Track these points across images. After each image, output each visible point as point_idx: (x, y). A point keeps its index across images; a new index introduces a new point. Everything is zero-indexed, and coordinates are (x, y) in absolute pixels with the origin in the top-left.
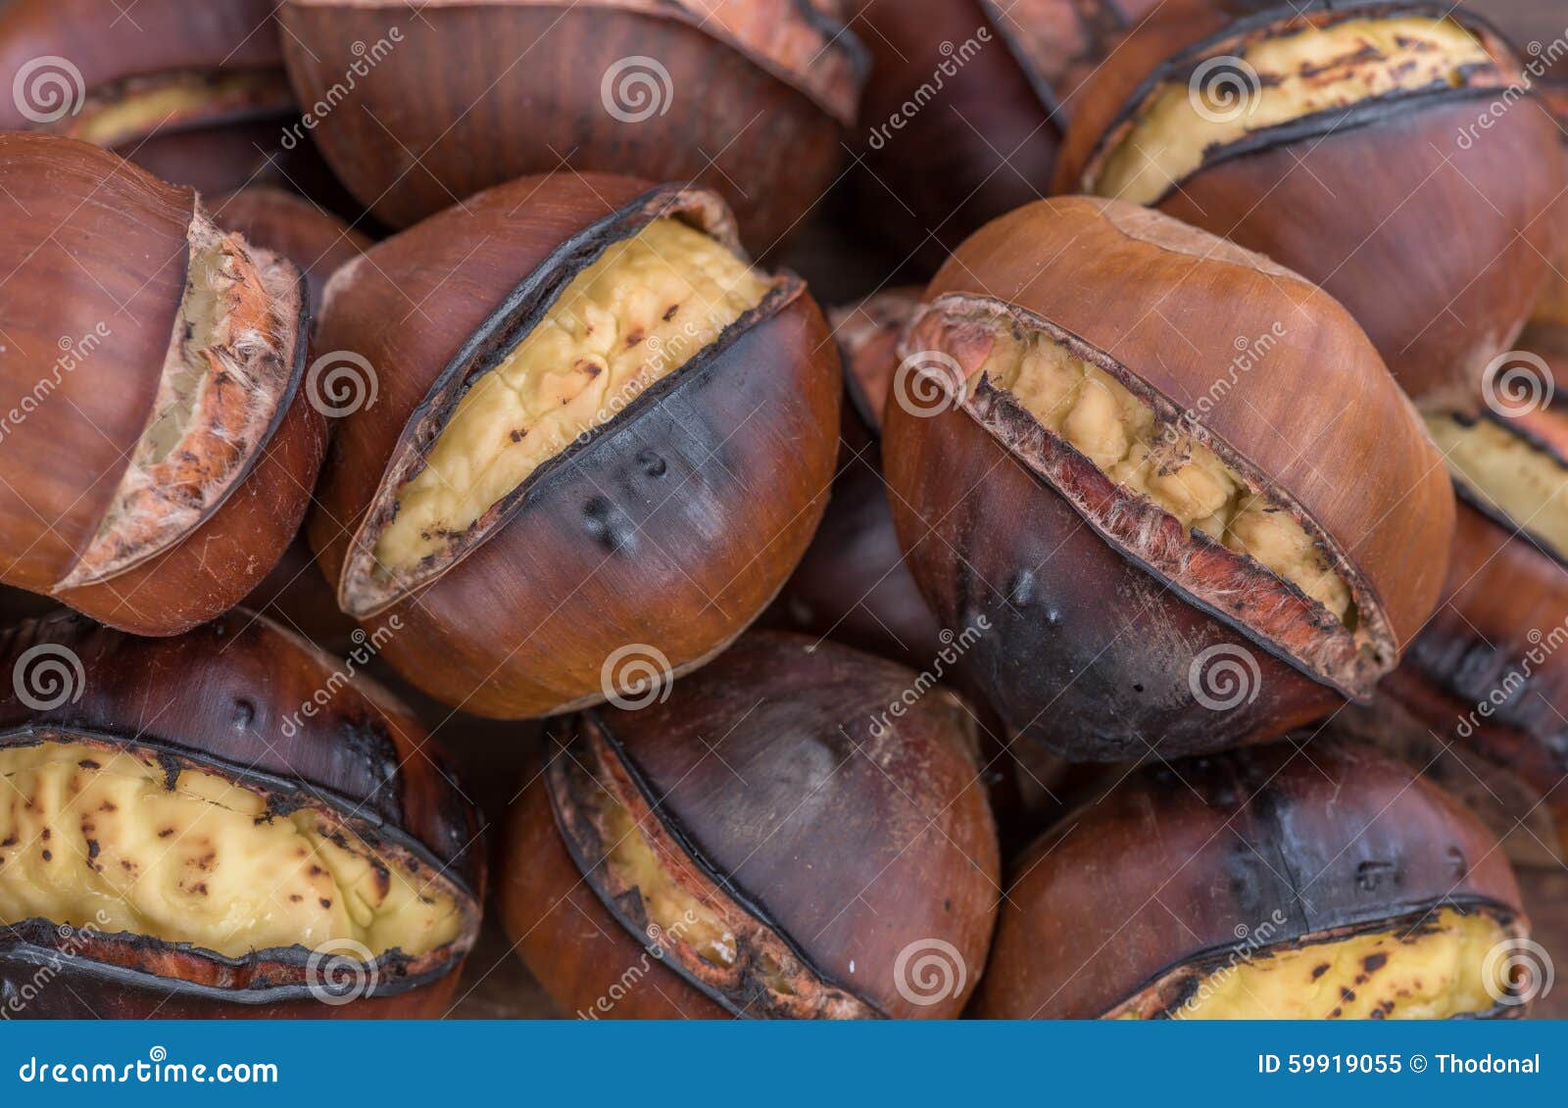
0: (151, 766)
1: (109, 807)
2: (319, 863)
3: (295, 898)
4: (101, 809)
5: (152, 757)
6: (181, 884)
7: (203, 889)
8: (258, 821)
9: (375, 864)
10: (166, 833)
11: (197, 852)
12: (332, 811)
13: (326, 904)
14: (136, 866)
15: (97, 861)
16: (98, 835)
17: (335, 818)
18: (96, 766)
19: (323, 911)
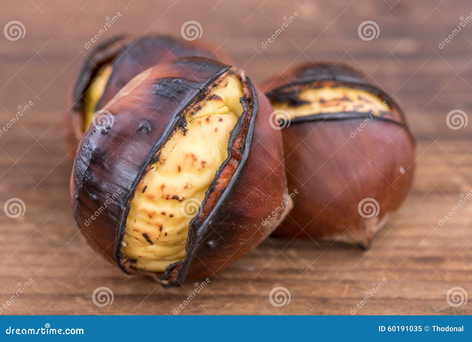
0: (154, 167)
1: (163, 187)
2: (206, 118)
3: (216, 130)
4: (162, 190)
5: (150, 166)
6: (199, 170)
7: (204, 163)
8: (184, 135)
9: (210, 98)
10: (179, 169)
11: (190, 160)
12: (189, 107)
13: (221, 120)
14: (187, 184)
15: (180, 198)
16: (172, 194)
17: (192, 107)
18: (146, 187)
19: (223, 121)
